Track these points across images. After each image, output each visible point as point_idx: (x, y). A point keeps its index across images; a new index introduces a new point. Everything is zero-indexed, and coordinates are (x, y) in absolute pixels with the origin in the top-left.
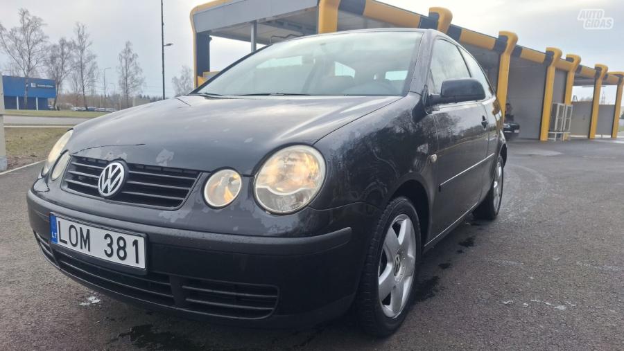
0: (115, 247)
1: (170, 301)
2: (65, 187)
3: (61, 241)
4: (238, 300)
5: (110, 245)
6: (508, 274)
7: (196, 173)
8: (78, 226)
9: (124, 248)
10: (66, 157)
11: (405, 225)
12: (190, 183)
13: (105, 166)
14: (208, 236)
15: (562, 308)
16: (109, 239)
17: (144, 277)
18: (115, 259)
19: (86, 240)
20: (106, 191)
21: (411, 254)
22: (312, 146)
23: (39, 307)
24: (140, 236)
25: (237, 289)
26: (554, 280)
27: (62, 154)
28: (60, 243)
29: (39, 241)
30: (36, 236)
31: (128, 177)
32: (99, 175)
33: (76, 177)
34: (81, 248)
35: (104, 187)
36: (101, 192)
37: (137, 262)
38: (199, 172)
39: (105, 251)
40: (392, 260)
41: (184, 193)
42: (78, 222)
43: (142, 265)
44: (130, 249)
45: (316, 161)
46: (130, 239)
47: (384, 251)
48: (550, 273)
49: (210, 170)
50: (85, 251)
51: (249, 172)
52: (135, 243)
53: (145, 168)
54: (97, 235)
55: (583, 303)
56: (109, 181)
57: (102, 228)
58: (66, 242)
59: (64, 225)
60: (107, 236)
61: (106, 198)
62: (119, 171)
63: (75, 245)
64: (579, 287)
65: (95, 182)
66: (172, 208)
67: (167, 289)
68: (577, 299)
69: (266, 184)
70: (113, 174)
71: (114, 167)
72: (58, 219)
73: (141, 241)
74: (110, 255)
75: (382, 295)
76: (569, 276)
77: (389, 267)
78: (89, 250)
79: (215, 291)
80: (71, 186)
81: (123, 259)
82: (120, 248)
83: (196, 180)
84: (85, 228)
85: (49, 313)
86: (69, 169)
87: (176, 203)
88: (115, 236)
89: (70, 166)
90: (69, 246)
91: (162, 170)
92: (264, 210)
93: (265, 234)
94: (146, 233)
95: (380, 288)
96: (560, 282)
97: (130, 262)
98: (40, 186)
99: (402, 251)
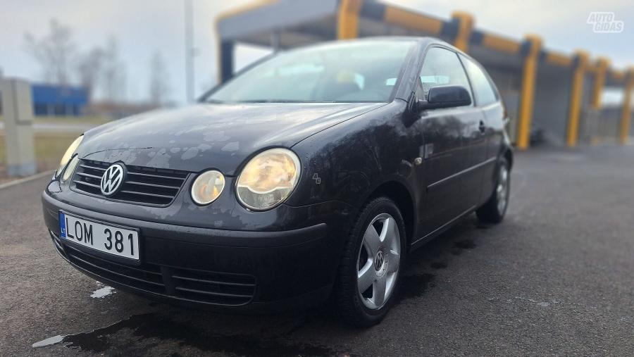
0: (114, 241)
1: (162, 290)
2: (74, 188)
3: (69, 236)
4: (223, 289)
5: (109, 239)
6: (500, 273)
7: (184, 174)
8: (82, 222)
9: (121, 242)
10: (76, 160)
11: (388, 223)
12: (179, 183)
13: (107, 167)
14: (193, 230)
15: (546, 305)
16: (108, 233)
17: (139, 267)
18: (113, 251)
19: (89, 235)
20: (107, 190)
21: (395, 251)
22: (290, 149)
23: (54, 298)
24: (134, 230)
25: (220, 278)
26: (545, 279)
27: (73, 157)
28: (67, 238)
29: (53, 237)
30: (51, 234)
31: (126, 177)
32: (102, 176)
33: (83, 178)
34: (86, 242)
35: (105, 187)
36: (103, 191)
37: (132, 254)
38: (188, 172)
39: (106, 244)
40: (372, 256)
41: (174, 192)
42: (82, 219)
43: (136, 257)
44: (126, 242)
45: (292, 162)
46: (126, 233)
47: (364, 246)
48: (540, 273)
49: (198, 171)
50: (88, 245)
51: (231, 173)
52: (131, 237)
53: (141, 169)
54: (98, 229)
55: (567, 300)
56: (110, 181)
57: (102, 224)
58: (72, 237)
59: (71, 221)
60: (107, 231)
61: (107, 196)
62: (119, 172)
63: (80, 240)
64: (566, 286)
65: (98, 182)
66: (164, 205)
67: (160, 279)
68: (561, 296)
69: (246, 184)
70: (113, 175)
71: (115, 168)
72: (66, 216)
73: (135, 235)
74: (109, 248)
75: (362, 287)
76: (560, 275)
77: (370, 262)
78: (92, 244)
79: (200, 280)
80: (79, 186)
81: (120, 251)
82: (118, 241)
83: (185, 179)
84: (88, 224)
85: (63, 303)
86: (78, 171)
87: (167, 201)
88: (113, 230)
89: (78, 168)
90: (75, 240)
91: (157, 171)
92: (245, 207)
93: (243, 229)
94: (140, 228)
95: (359, 281)
96: (549, 281)
97: (126, 254)
98: (54, 187)
99: (384, 248)
